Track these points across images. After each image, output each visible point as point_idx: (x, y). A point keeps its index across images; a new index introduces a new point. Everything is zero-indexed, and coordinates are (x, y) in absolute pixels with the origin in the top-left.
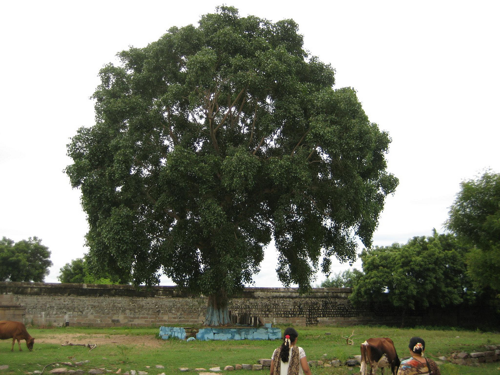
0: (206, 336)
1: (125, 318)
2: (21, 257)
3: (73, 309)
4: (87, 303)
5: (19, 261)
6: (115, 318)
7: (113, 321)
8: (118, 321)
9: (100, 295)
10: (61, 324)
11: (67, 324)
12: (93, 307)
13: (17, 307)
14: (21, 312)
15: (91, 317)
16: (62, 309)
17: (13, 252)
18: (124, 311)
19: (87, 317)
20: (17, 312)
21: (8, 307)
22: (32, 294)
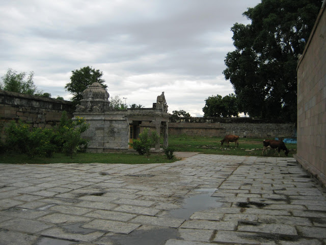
0: (287, 142)
1: (274, 134)
2: (225, 104)
3: (248, 130)
4: (255, 127)
5: (224, 106)
6: (269, 134)
7: (268, 135)
8: (270, 135)
9: (261, 123)
10: (242, 137)
11: (245, 137)
12: (258, 128)
13: (222, 129)
14: (224, 131)
15: (256, 133)
16: (243, 130)
17: (221, 102)
18: (273, 130)
19: (254, 133)
20: (222, 131)
21: (218, 129)
22: (228, 123)
